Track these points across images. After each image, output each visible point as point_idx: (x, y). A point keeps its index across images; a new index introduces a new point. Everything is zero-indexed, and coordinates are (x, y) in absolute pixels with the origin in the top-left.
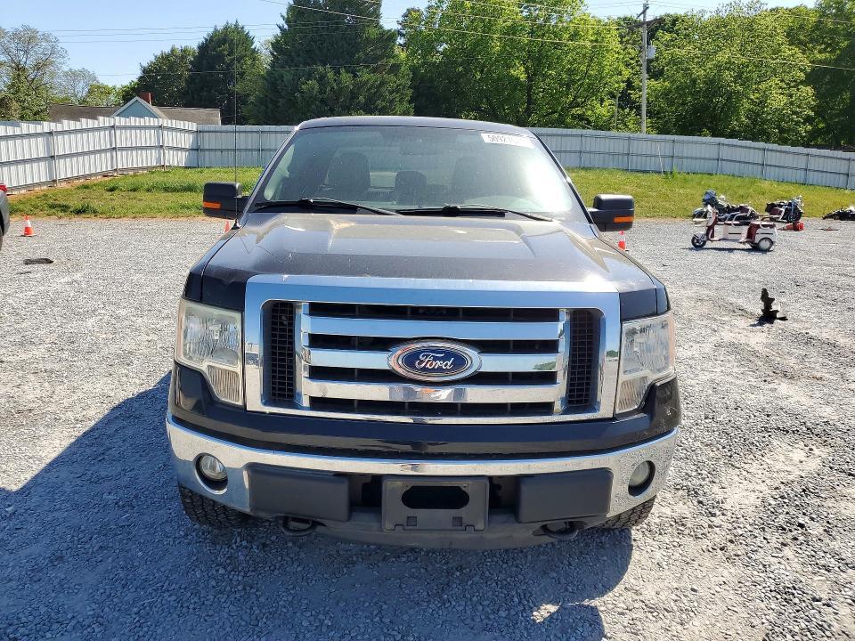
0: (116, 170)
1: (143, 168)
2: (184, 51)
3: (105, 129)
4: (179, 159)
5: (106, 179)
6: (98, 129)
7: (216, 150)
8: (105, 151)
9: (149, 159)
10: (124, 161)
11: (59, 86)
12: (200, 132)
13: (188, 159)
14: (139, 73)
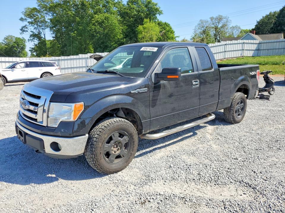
0: (225, 58)
1: (235, 57)
2: (275, 13)
3: (223, 45)
4: (251, 54)
5: (221, 61)
6: (221, 45)
7: (266, 50)
8: (222, 52)
9: (238, 54)
10: (228, 55)
11: (228, 32)
12: (260, 43)
13: (254, 53)
14: (256, 24)
